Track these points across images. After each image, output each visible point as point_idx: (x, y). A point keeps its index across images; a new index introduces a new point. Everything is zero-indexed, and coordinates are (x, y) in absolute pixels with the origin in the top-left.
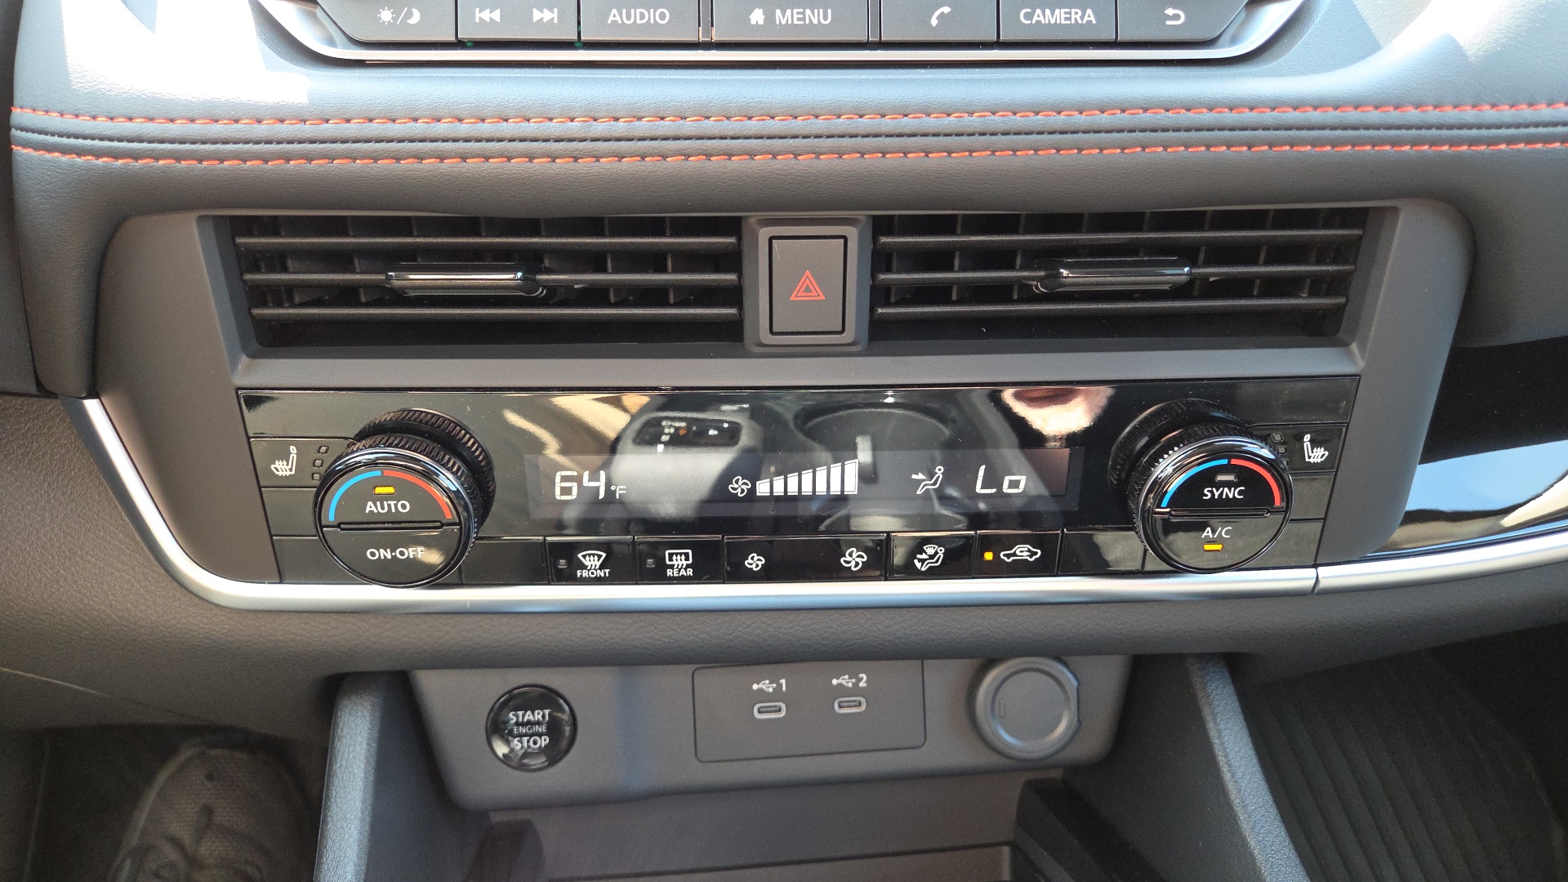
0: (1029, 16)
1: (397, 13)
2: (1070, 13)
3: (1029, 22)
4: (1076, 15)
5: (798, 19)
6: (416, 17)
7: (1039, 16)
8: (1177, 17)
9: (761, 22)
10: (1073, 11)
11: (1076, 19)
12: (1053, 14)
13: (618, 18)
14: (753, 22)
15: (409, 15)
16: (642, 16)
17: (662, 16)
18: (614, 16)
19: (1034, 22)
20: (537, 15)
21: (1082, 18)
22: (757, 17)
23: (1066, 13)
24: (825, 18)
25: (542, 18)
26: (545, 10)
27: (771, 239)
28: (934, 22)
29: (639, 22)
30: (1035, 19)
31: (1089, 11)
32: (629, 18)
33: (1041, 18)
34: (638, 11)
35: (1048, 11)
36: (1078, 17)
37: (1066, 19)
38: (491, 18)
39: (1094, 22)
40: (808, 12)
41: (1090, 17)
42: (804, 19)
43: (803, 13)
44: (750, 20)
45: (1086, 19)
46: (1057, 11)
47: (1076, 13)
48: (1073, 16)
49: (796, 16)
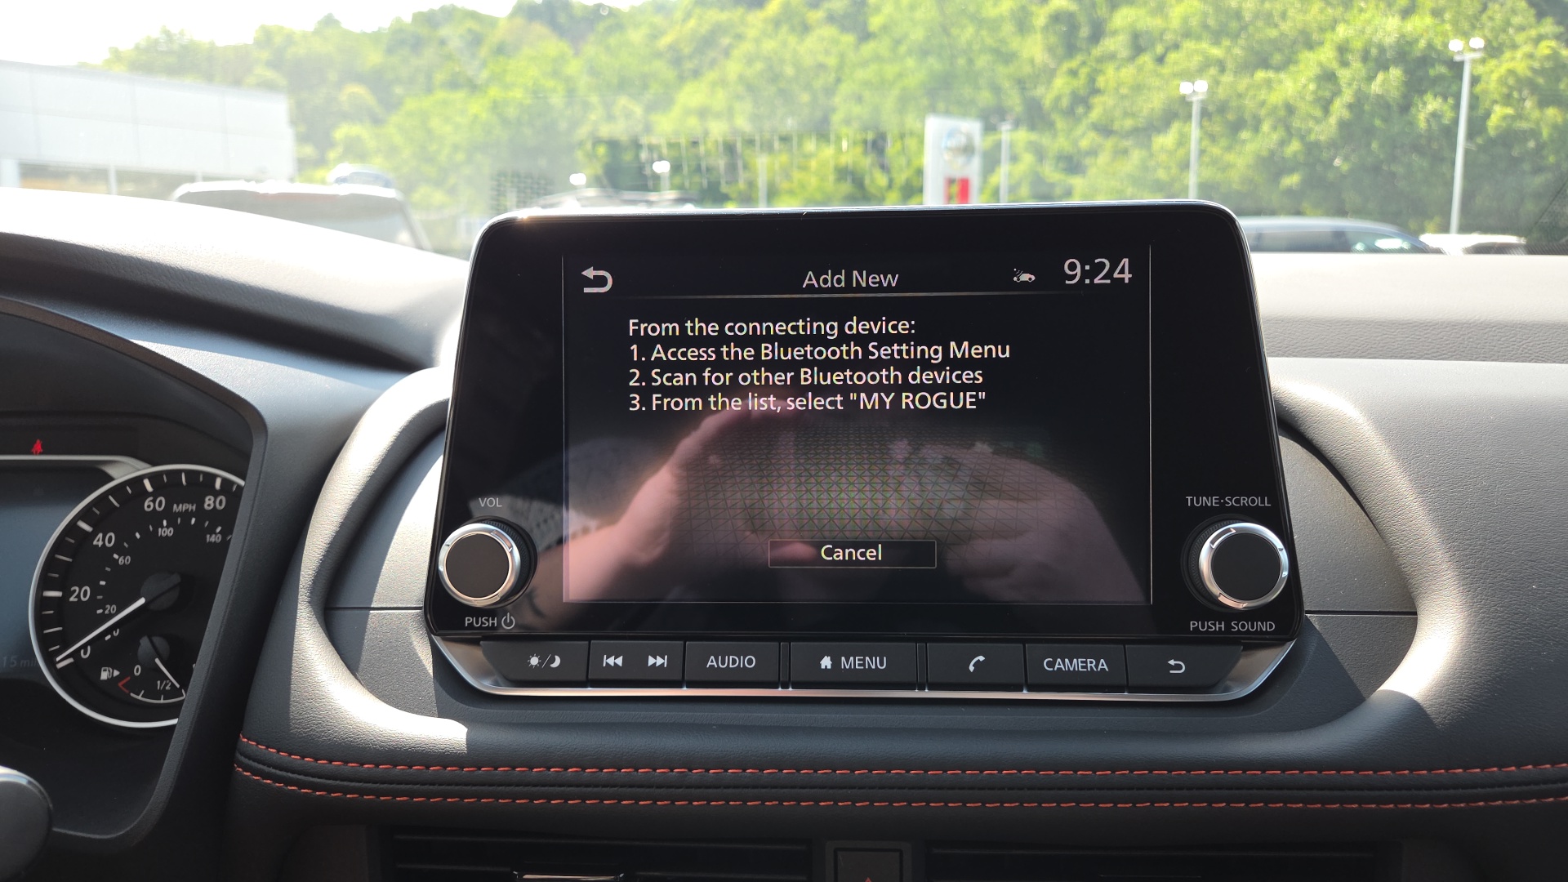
0: (1051, 664)
1: (542, 660)
2: (1086, 662)
3: (1051, 669)
4: (1091, 664)
5: (859, 665)
6: (557, 662)
7: (1059, 664)
8: (1178, 667)
9: (829, 667)
10: (1088, 660)
11: (1091, 667)
12: (1071, 663)
13: (715, 663)
14: (823, 667)
15: (553, 660)
16: (734, 662)
17: (750, 662)
18: (712, 661)
19: (1056, 669)
20: (651, 661)
21: (1097, 666)
22: (826, 662)
23: (1082, 662)
24: (882, 665)
25: (655, 663)
26: (658, 657)
27: (836, 851)
28: (972, 668)
29: (731, 666)
30: (1057, 666)
31: (1102, 660)
32: (723, 663)
33: (1062, 666)
34: (731, 657)
35: (1067, 660)
36: (1093, 665)
37: (1082, 667)
38: (615, 663)
39: (1107, 670)
40: (867, 658)
41: (1103, 665)
42: (864, 665)
43: (864, 660)
44: (820, 665)
45: (1100, 667)
46: (1075, 660)
47: (1091, 662)
48: (1089, 665)
49: (857, 662)
